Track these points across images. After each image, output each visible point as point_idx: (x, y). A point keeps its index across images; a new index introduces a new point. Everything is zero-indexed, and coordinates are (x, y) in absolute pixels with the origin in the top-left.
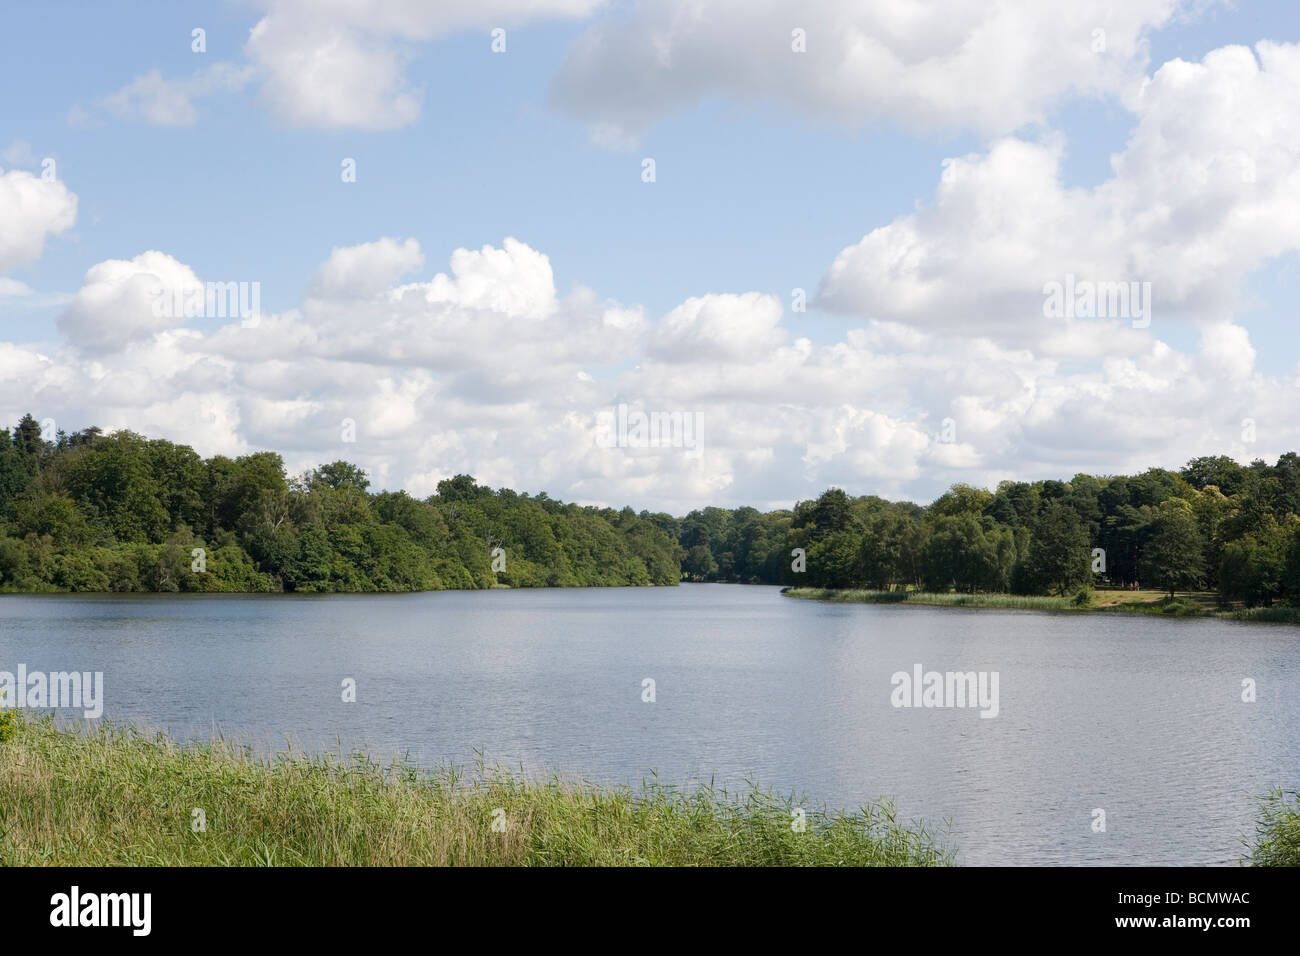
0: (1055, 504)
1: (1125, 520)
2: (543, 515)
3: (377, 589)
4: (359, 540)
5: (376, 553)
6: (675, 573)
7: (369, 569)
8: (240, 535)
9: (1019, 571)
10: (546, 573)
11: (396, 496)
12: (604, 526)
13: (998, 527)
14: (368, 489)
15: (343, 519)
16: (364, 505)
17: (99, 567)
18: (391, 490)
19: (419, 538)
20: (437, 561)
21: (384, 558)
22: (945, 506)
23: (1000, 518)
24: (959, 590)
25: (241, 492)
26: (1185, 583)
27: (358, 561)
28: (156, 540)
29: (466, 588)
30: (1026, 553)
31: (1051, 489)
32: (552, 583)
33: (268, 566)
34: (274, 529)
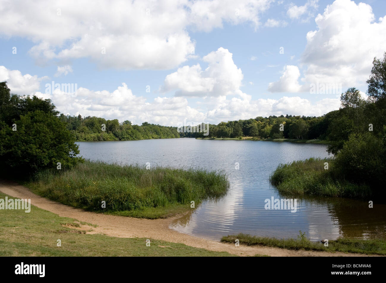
0: (237, 124)
1: (247, 126)
2: (158, 128)
3: (134, 139)
4: (130, 132)
5: (133, 134)
6: (179, 136)
7: (132, 137)
8: (112, 132)
9: (231, 134)
10: (159, 136)
11: (136, 125)
12: (168, 129)
13: (228, 128)
14: (131, 124)
15: (128, 129)
16: (131, 127)
17: (91, 137)
18: (135, 125)
19: (140, 132)
20: (143, 135)
21: (134, 135)
22: (220, 125)
23: (228, 126)
24: (222, 138)
25: (112, 125)
26: (256, 135)
27: (130, 135)
28: (99, 133)
29: (147, 139)
30: (232, 132)
31: (236, 122)
32: (160, 138)
33: (117, 137)
34: (118, 131)
